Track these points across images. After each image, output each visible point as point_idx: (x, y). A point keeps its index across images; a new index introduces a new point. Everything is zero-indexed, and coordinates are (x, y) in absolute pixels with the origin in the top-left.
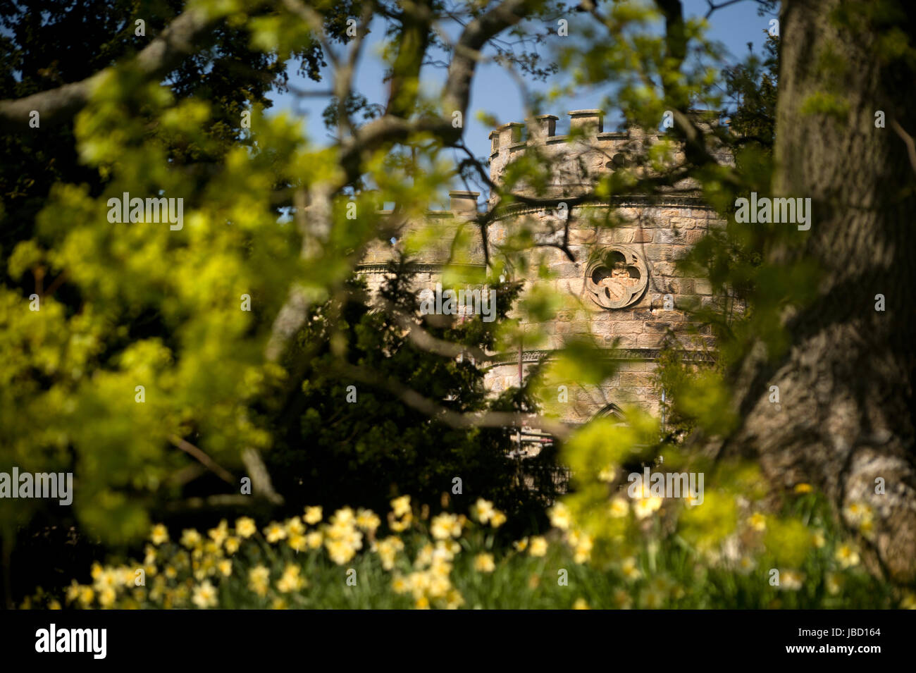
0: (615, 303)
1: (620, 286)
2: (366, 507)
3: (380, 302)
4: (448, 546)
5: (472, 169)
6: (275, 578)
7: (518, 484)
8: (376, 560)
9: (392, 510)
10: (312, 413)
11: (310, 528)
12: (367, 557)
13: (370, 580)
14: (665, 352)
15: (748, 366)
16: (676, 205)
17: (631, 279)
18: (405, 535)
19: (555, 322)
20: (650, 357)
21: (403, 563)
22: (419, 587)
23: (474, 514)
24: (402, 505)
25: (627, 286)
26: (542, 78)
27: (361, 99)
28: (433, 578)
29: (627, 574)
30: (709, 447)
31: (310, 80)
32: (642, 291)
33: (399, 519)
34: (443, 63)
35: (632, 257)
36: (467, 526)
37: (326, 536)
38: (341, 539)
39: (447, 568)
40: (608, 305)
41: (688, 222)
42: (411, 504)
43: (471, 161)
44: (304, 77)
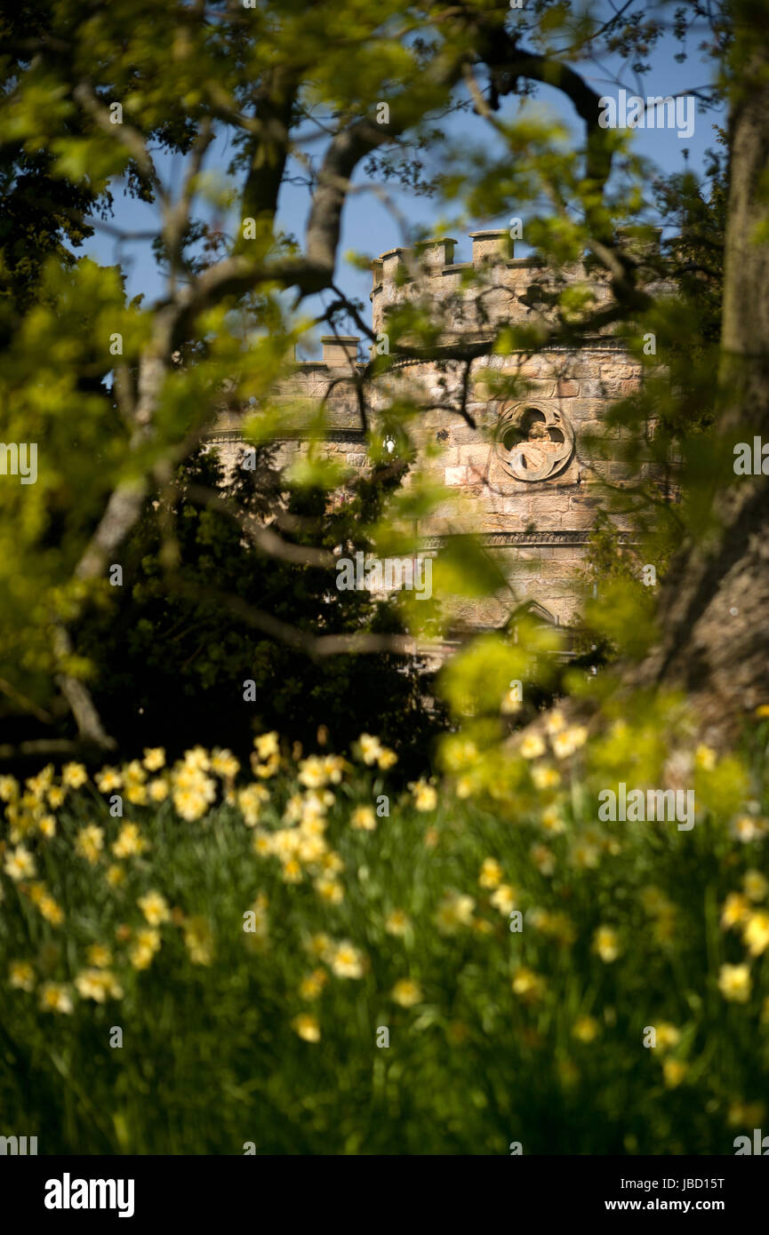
0: (533, 474)
1: (539, 455)
2: (223, 747)
3: (236, 482)
4: (320, 797)
5: (342, 313)
6: (111, 838)
7: (414, 707)
8: (236, 814)
9: (255, 750)
10: (145, 625)
11: (152, 775)
12: (223, 810)
13: (227, 839)
14: (596, 537)
15: (695, 560)
16: (608, 349)
17: (553, 443)
18: (269, 782)
19: (458, 500)
20: (578, 541)
21: (269, 816)
22: (286, 850)
23: (357, 753)
24: (267, 744)
25: (548, 452)
26: (427, 193)
27: (200, 226)
28: (303, 839)
29: (549, 826)
30: (649, 661)
31: (141, 201)
32: (567, 459)
33: (264, 762)
34: (303, 179)
35: (553, 417)
36: (346, 770)
37: (171, 785)
38: (190, 788)
39: (320, 825)
40: (524, 477)
41: (623, 370)
42: (279, 742)
43: (342, 303)
44: (133, 197)
